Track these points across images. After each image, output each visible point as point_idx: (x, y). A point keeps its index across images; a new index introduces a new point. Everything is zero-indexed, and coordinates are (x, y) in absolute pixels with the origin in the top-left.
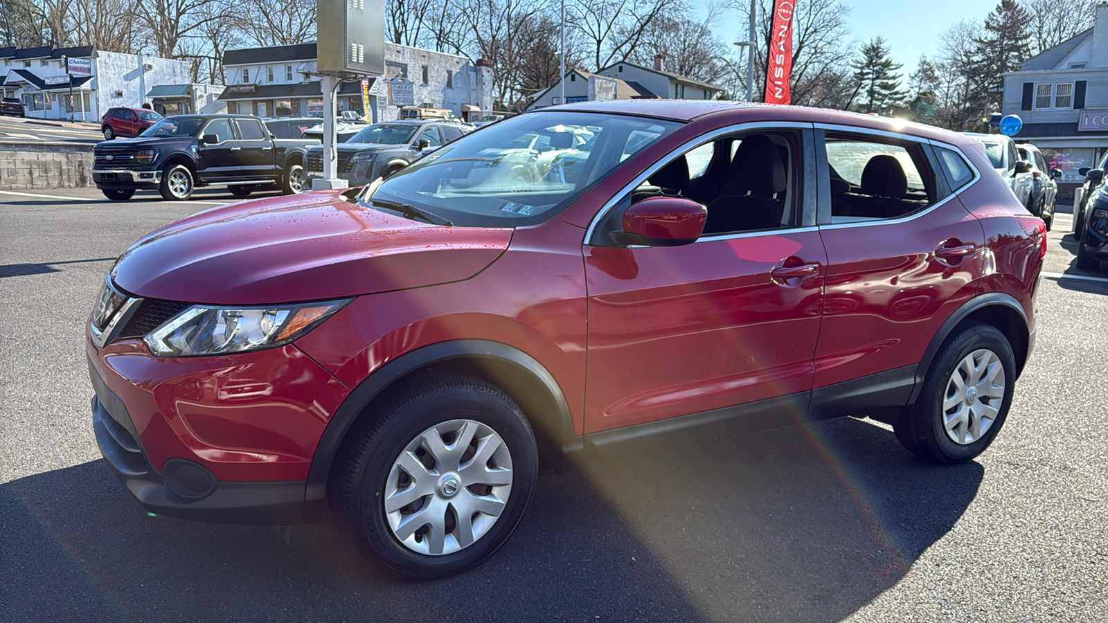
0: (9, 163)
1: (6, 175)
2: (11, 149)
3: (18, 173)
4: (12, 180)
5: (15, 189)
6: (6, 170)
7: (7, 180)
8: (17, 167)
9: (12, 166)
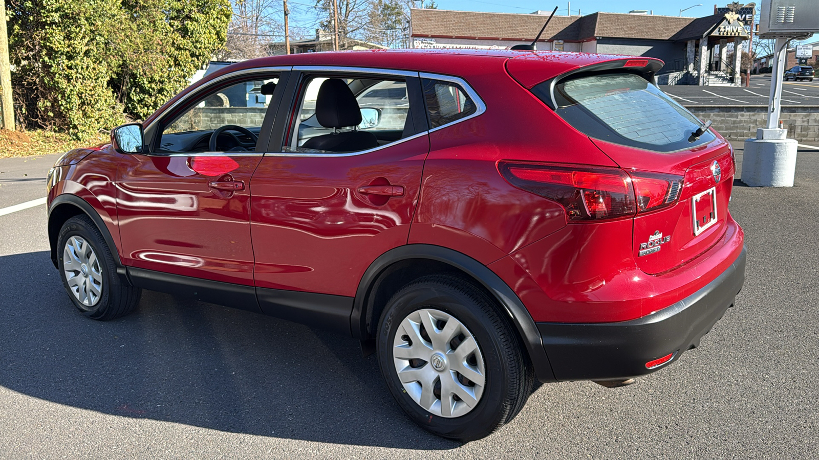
0: (803, 122)
1: (799, 131)
2: (808, 111)
3: (809, 129)
4: (804, 134)
5: (805, 141)
6: (800, 127)
7: (800, 134)
8: (810, 124)
9: (805, 124)
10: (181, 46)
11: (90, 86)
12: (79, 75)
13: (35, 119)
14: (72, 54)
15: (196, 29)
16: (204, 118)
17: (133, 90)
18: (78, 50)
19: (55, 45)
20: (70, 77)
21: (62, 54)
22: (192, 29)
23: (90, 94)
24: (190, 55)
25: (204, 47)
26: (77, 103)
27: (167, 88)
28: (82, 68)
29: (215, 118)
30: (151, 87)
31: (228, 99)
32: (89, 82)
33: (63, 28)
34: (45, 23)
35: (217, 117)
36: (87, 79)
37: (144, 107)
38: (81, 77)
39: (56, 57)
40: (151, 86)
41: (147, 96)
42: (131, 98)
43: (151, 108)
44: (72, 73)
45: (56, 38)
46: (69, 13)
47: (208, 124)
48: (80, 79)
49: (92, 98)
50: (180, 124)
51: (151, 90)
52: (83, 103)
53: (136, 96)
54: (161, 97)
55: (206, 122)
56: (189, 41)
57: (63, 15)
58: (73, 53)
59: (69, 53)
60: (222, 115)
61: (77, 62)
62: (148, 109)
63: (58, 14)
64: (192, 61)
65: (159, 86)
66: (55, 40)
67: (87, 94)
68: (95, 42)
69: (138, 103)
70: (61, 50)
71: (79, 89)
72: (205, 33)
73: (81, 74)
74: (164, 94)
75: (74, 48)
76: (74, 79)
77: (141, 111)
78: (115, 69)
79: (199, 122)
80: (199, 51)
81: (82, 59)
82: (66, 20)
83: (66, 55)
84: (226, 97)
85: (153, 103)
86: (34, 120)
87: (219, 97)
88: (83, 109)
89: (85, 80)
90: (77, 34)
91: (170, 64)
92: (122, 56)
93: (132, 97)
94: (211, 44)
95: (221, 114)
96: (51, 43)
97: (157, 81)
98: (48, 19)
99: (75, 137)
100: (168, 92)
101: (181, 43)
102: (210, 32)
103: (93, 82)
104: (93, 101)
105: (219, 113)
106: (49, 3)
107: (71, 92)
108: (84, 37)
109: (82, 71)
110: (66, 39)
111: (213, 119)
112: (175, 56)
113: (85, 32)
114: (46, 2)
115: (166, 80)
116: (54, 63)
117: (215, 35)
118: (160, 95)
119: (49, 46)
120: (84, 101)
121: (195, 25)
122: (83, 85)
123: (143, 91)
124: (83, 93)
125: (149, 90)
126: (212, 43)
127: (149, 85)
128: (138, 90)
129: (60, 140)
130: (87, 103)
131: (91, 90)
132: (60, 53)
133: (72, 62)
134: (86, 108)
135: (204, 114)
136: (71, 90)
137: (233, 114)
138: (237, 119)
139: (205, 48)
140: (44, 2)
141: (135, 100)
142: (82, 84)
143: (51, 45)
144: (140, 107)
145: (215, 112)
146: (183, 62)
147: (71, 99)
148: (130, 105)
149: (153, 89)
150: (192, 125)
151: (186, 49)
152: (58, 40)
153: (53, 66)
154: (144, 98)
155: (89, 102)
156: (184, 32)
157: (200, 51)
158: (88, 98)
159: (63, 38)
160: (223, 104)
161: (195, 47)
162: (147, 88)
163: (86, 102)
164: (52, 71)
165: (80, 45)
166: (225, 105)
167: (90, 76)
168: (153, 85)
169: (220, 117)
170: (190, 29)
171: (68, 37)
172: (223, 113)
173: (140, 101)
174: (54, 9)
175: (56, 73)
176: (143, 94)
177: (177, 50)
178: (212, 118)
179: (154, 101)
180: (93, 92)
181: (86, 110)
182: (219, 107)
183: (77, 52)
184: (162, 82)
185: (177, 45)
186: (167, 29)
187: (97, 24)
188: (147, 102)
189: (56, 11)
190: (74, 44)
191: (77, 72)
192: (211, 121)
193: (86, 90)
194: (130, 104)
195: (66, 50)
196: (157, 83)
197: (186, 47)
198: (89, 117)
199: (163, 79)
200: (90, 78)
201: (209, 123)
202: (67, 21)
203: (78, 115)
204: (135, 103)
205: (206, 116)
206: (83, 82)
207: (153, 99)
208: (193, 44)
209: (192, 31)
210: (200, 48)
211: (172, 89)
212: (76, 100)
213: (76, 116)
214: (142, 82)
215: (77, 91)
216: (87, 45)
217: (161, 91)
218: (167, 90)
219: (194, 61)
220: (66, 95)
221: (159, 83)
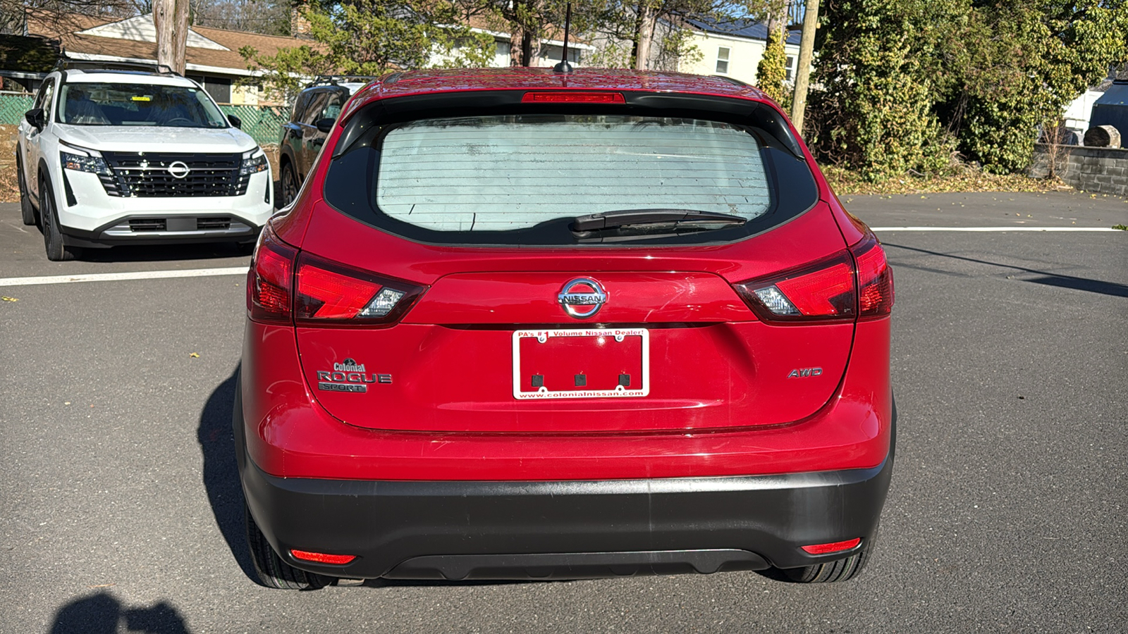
10: (1059, 57)
11: (901, 111)
12: (888, 97)
13: (826, 151)
14: (884, 69)
15: (1088, 32)
16: (1072, 164)
17: (975, 120)
18: (892, 64)
19: (865, 57)
20: (876, 100)
21: (872, 69)
22: (1082, 31)
23: (899, 122)
24: (1072, 71)
25: (1098, 58)
26: (878, 134)
27: (1024, 118)
28: (895, 88)
29: (1088, 165)
30: (1000, 117)
31: (1120, 135)
32: (901, 107)
33: (881, 35)
34: (859, 31)
35: (1092, 164)
36: (898, 102)
37: (986, 145)
38: (892, 99)
39: (864, 74)
40: (1002, 114)
41: (994, 129)
42: (970, 130)
43: (996, 146)
44: (879, 94)
45: (869, 49)
46: (891, 16)
47: (1076, 174)
48: (889, 103)
49: (901, 128)
50: (1034, 170)
51: (1001, 120)
52: (888, 134)
53: (979, 127)
54: (1015, 131)
55: (1075, 170)
56: (1074, 50)
57: (884, 18)
58: (886, 68)
59: (880, 68)
60: (1101, 160)
61: (890, 79)
62: (991, 147)
63: (878, 18)
64: (1073, 79)
65: (1015, 115)
66: (867, 51)
67: (894, 123)
68: (919, 53)
69: (980, 139)
70: (870, 64)
71: (884, 115)
72: (1104, 37)
73: (892, 95)
74: (1019, 127)
75: (887, 61)
76: (882, 102)
77: (981, 149)
78: (943, 90)
79: (1064, 169)
80: (1087, 64)
81: (897, 76)
82: (886, 25)
83: (876, 71)
84: (1117, 132)
85: (1001, 138)
86: (824, 152)
87: (1105, 132)
88: (887, 141)
89: (896, 103)
90: (895, 42)
91: (1036, 84)
92: (956, 73)
93: (973, 129)
94: (1111, 53)
95: (1099, 159)
96: (861, 55)
97: (1012, 108)
98: (864, 25)
99: (866, 178)
100: (1026, 125)
101: (1060, 54)
102: (1114, 35)
103: (906, 107)
104: (900, 132)
105: (1097, 157)
106: (870, 4)
107: (873, 119)
108: (904, 47)
109: (895, 92)
110: (882, 50)
111: (1086, 166)
112: (1048, 72)
113: (907, 39)
114: (867, 3)
115: (1026, 106)
116: (861, 81)
117: (1123, 40)
118: (1013, 128)
119: (858, 59)
120: (890, 131)
121: (1088, 26)
122: (893, 110)
123: (990, 121)
124: (889, 120)
125: (998, 120)
126: (1113, 52)
127: (999, 114)
128: (983, 120)
129: (847, 179)
130: (894, 134)
131: (901, 117)
132: (870, 68)
133: (883, 79)
134: (891, 140)
135: (1074, 157)
136: (875, 117)
137: (1119, 160)
138: (1123, 169)
139: (1100, 60)
140: (864, 3)
141: (977, 132)
142: (890, 109)
143: (861, 58)
144: (981, 144)
145: (1092, 155)
146: (1057, 81)
147: (871, 128)
148: (968, 140)
149: (1005, 119)
150: (1051, 172)
151: (1066, 63)
152: (871, 51)
153: (859, 85)
154: (989, 131)
155: (896, 133)
156: (1070, 37)
157: (1090, 64)
158: (895, 127)
159: (877, 49)
160: (1108, 144)
161: (1084, 59)
162: (995, 117)
163: (892, 132)
164: (857, 91)
165: (897, 58)
166: (1110, 145)
167: (902, 98)
168: (1005, 114)
169: (1096, 164)
170: (1079, 31)
171: (884, 48)
172: (1104, 157)
173: (983, 135)
174: (874, 11)
175: (861, 93)
176: (989, 126)
177: (1051, 64)
178: (1084, 164)
179: (1003, 136)
180: (903, 120)
181: (891, 143)
182: (1101, 147)
183: (891, 66)
184: (1019, 110)
185: (1053, 56)
186: (1040, 34)
187: (926, 29)
188: (993, 137)
189: (875, 15)
190: (888, 56)
191: (887, 93)
192: (1082, 169)
193: (895, 117)
194: (969, 138)
195: (879, 63)
196: (1012, 111)
197: (1067, 59)
198: (892, 153)
199: (1022, 105)
200: (903, 100)
201: (1079, 172)
202: (888, 27)
203: (877, 150)
204: (976, 138)
205: (1077, 161)
206: (893, 106)
207: (1002, 133)
208: (1080, 55)
209: (1083, 34)
210: (1090, 60)
211: (1033, 120)
212: (878, 130)
213: (875, 152)
214: (990, 109)
215: (882, 117)
216: (906, 57)
217: (1016, 122)
218: (1024, 122)
219: (1077, 79)
220: (867, 123)
221: (1014, 111)
